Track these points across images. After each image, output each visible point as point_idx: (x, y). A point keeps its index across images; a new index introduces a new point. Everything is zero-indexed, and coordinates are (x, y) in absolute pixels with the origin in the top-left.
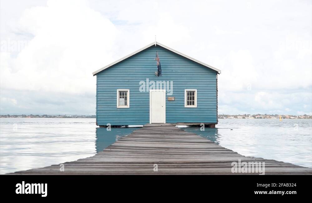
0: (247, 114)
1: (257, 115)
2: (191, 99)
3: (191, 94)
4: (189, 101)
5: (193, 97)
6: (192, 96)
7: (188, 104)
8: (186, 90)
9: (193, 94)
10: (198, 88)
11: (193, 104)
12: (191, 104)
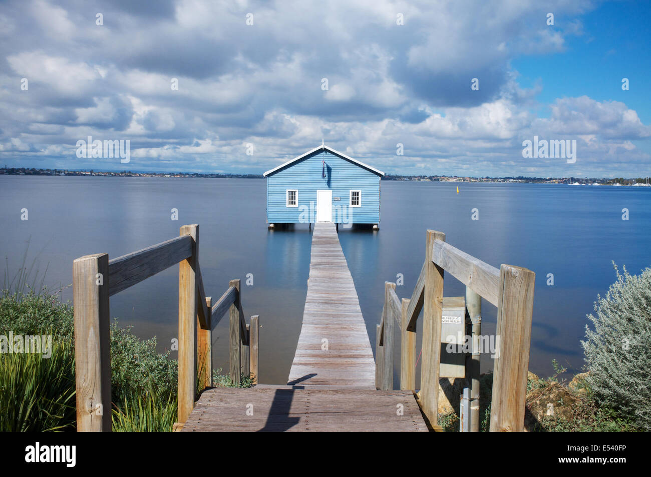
0: (422, 176)
1: (433, 177)
2: (355, 200)
3: (356, 194)
4: (354, 201)
5: (358, 198)
6: (356, 201)
7: (353, 204)
8: (351, 191)
9: (358, 195)
10: (362, 189)
11: (358, 204)
12: (355, 204)
